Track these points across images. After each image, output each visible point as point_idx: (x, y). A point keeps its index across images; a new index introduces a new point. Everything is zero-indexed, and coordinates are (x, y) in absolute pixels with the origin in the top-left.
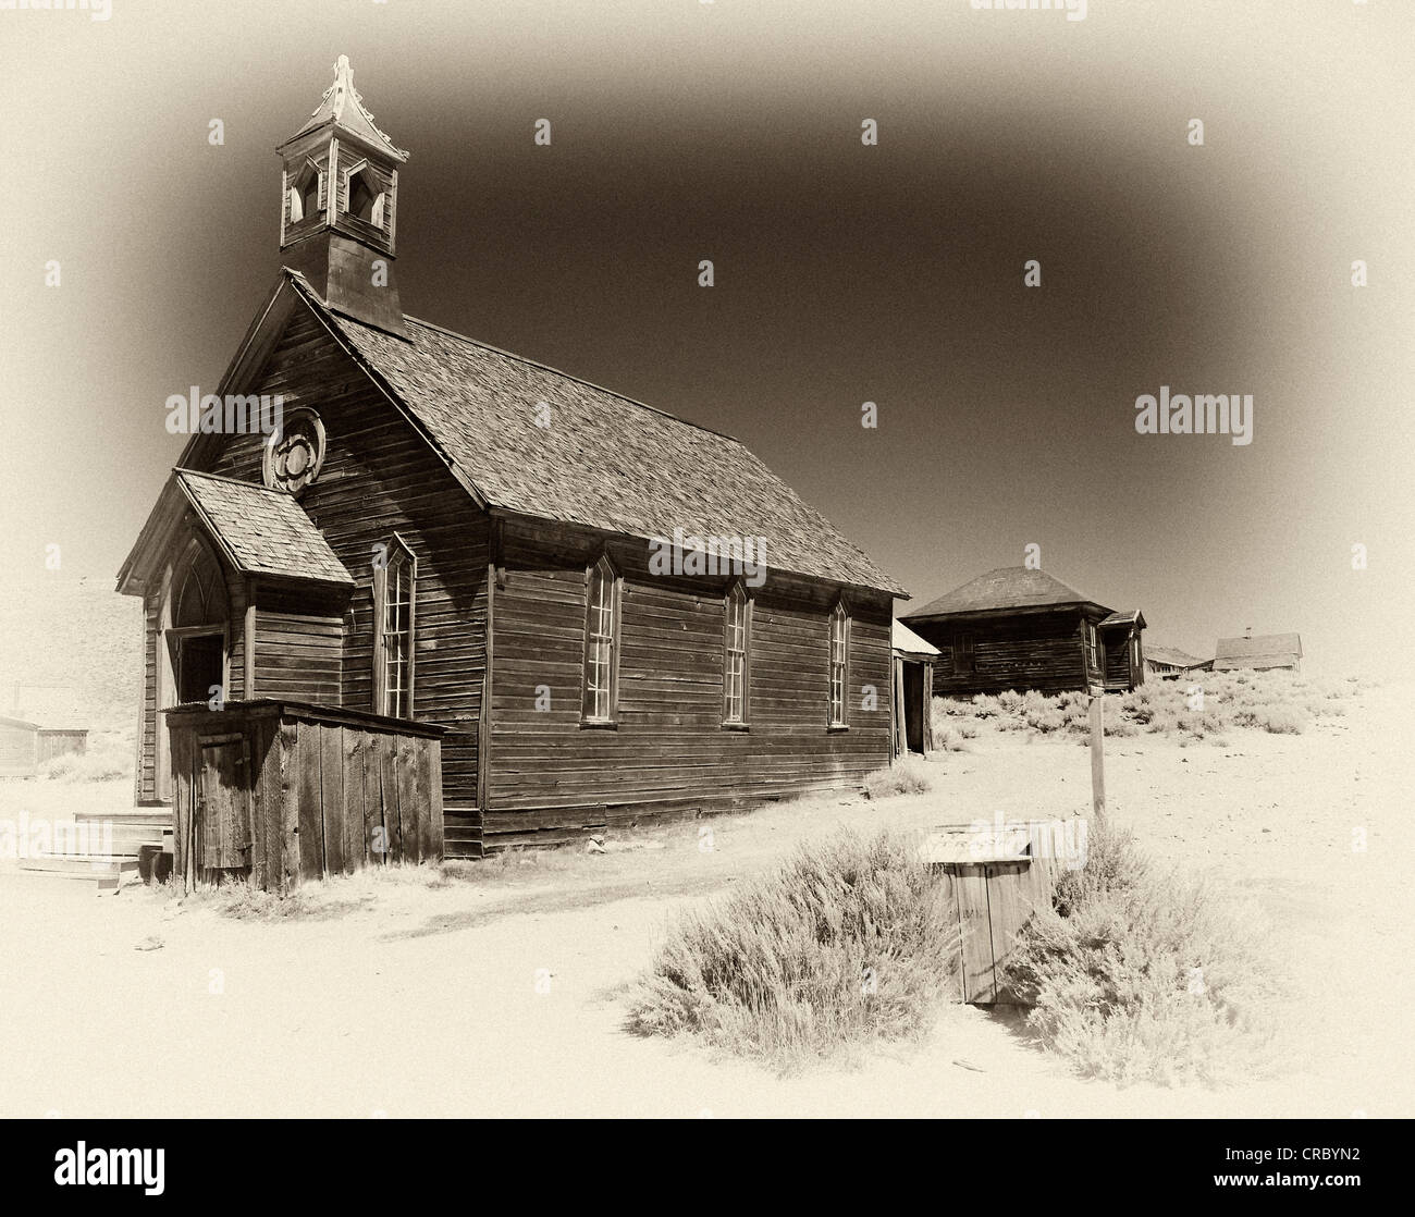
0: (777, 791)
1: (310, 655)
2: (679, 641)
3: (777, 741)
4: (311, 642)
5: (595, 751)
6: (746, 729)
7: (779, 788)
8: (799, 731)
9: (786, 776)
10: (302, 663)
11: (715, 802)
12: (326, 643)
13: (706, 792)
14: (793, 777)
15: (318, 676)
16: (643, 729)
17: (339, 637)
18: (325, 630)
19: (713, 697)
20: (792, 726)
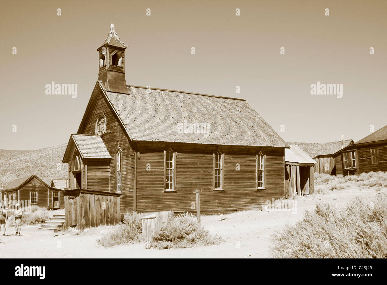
0: (236, 208)
1: (101, 176)
2: (197, 168)
3: (236, 194)
4: (102, 173)
5: (169, 198)
6: (224, 191)
7: (237, 207)
8: (244, 191)
9: (240, 204)
10: (100, 178)
11: (212, 211)
12: (105, 173)
13: (208, 209)
14: (242, 204)
15: (103, 181)
16: (185, 192)
17: (109, 171)
18: (104, 170)
19: (210, 182)
20: (241, 189)
